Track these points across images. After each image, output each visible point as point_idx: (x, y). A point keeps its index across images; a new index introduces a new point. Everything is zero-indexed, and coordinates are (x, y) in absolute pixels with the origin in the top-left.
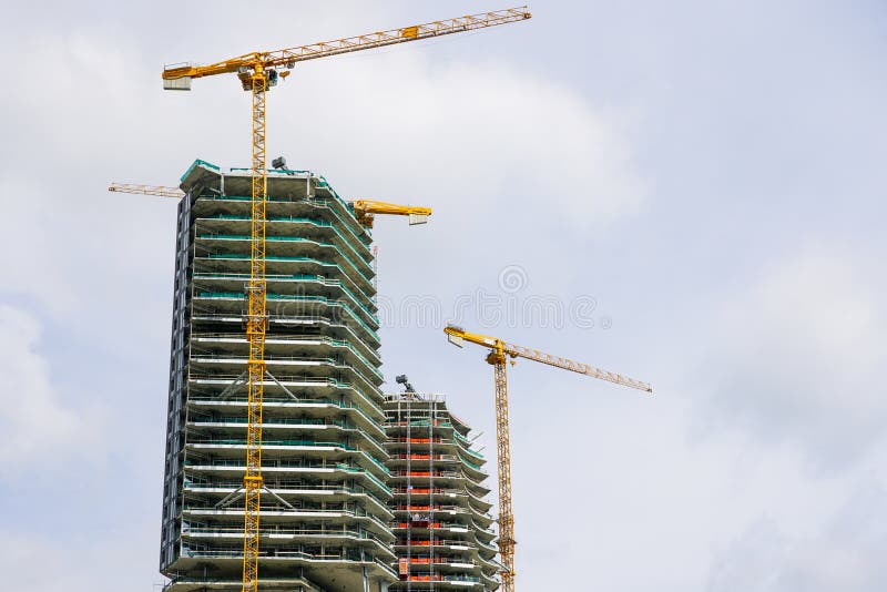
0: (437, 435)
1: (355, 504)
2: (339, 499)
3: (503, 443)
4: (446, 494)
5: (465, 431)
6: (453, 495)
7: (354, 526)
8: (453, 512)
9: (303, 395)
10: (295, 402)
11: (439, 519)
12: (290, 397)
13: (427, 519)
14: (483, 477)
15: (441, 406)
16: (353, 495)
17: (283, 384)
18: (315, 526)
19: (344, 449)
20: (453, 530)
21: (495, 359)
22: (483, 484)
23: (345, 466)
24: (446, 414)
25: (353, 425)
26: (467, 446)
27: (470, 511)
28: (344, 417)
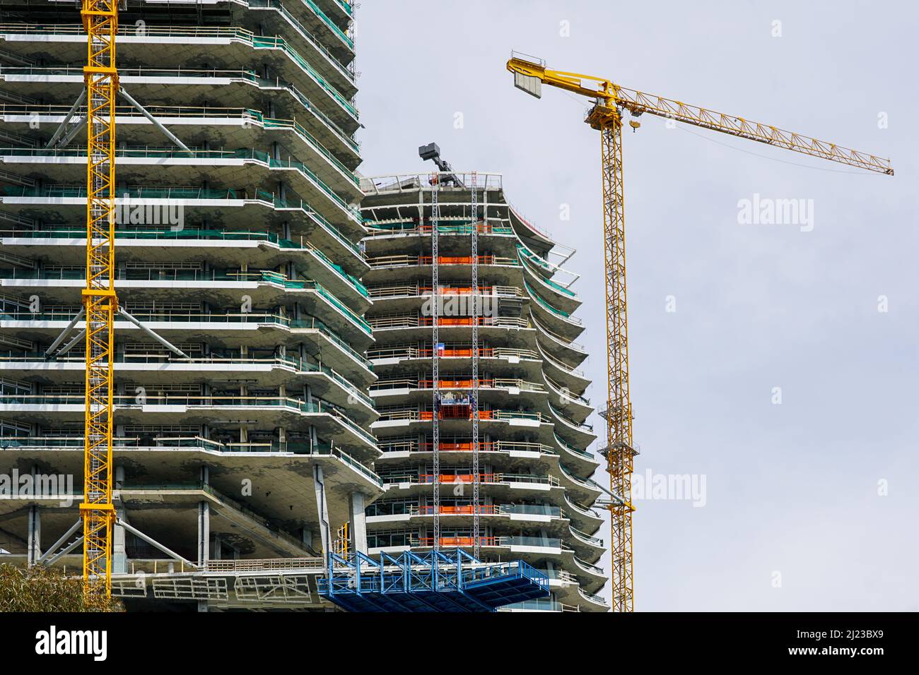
0: (487, 249)
1: (299, 348)
2: (267, 340)
3: (615, 273)
4: (502, 357)
5: (544, 248)
6: (514, 360)
7: (298, 389)
8: (514, 391)
9: (202, 142)
10: (186, 155)
11: (492, 403)
12: (178, 148)
13: (466, 402)
14: (575, 332)
15: (496, 196)
16: (294, 331)
17: (161, 121)
18: (227, 389)
19: (276, 246)
20: (514, 422)
21: (602, 120)
22: (576, 345)
23: (280, 276)
24: (505, 212)
25: (293, 201)
26: (547, 275)
27: (545, 388)
28: (278, 185)
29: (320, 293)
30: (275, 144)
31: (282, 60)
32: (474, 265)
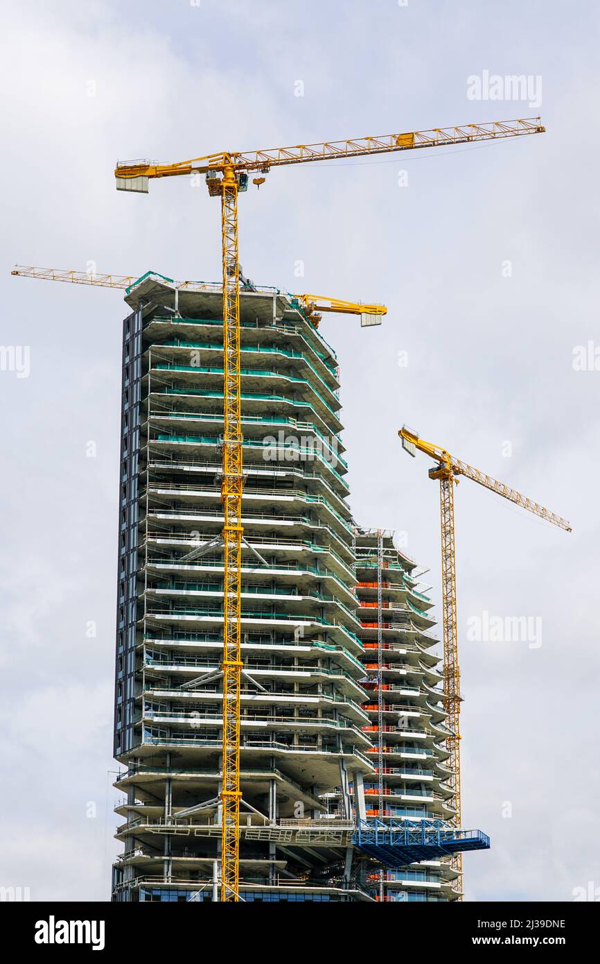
0: (386, 578)
1: (331, 686)
2: (314, 681)
3: (448, 579)
4: (395, 650)
5: (409, 567)
6: (403, 652)
7: (330, 712)
8: (403, 672)
9: (274, 559)
10: (265, 568)
11: (390, 680)
12: (262, 563)
13: (375, 681)
14: (430, 624)
15: (388, 542)
16: (331, 677)
17: (253, 546)
18: (286, 711)
19: (320, 625)
20: (403, 693)
21: (443, 473)
22: (429, 633)
23: (321, 643)
24: (394, 553)
25: (327, 594)
26: (411, 586)
27: (422, 670)
28: (319, 585)
29: (344, 653)
30: (316, 559)
31: (320, 508)
32: (379, 588)
